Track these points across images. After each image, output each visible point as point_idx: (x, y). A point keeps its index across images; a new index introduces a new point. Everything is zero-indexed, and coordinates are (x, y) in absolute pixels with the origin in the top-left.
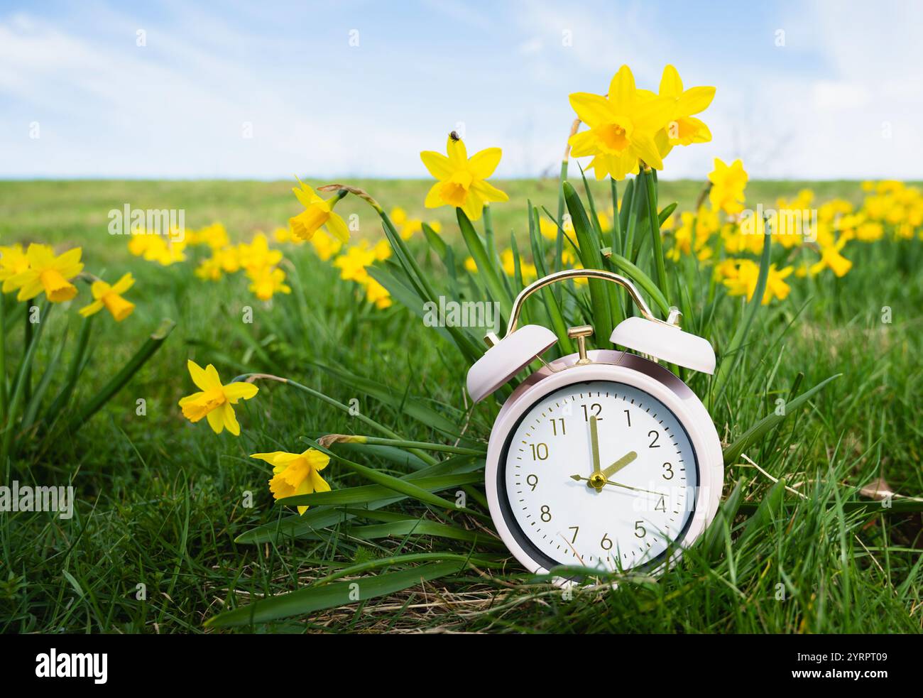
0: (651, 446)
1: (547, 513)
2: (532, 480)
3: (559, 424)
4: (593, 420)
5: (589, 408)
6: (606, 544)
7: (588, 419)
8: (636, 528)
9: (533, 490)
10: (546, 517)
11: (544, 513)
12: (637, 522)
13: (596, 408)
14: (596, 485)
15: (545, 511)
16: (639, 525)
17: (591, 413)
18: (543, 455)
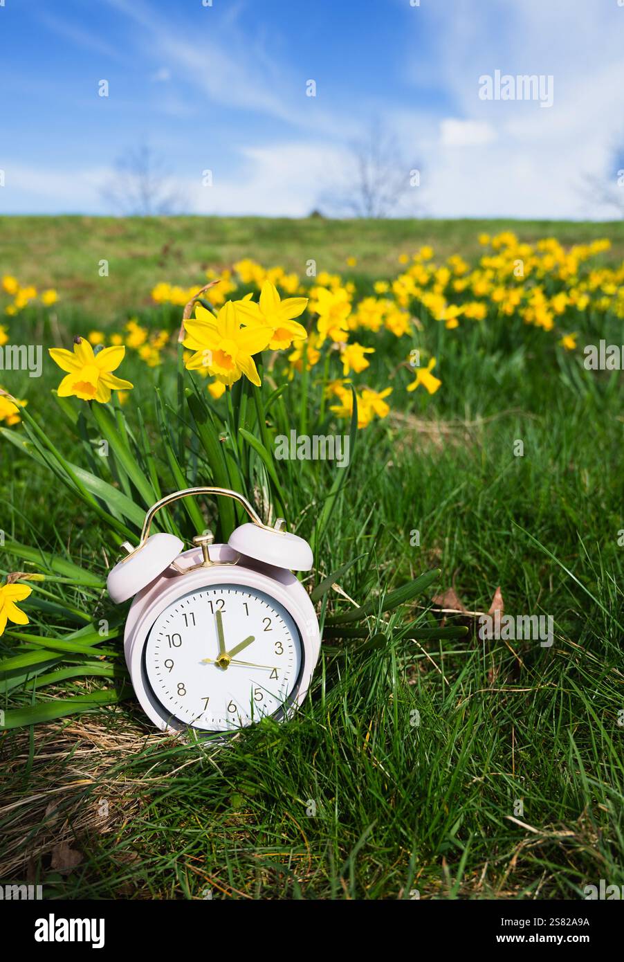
2: (169, 663)
3: (190, 618)
4: (218, 614)
5: (214, 604)
6: (232, 708)
7: (215, 611)
13: (220, 603)
14: (223, 664)
15: (181, 688)
17: (216, 608)
18: (177, 643)
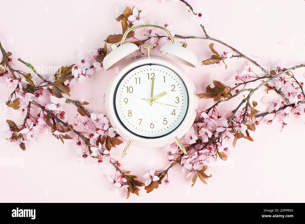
0: (172, 91)
1: (130, 113)
8: (164, 121)
9: (126, 104)
10: (130, 115)
11: (129, 113)
12: (164, 119)
16: (165, 120)
